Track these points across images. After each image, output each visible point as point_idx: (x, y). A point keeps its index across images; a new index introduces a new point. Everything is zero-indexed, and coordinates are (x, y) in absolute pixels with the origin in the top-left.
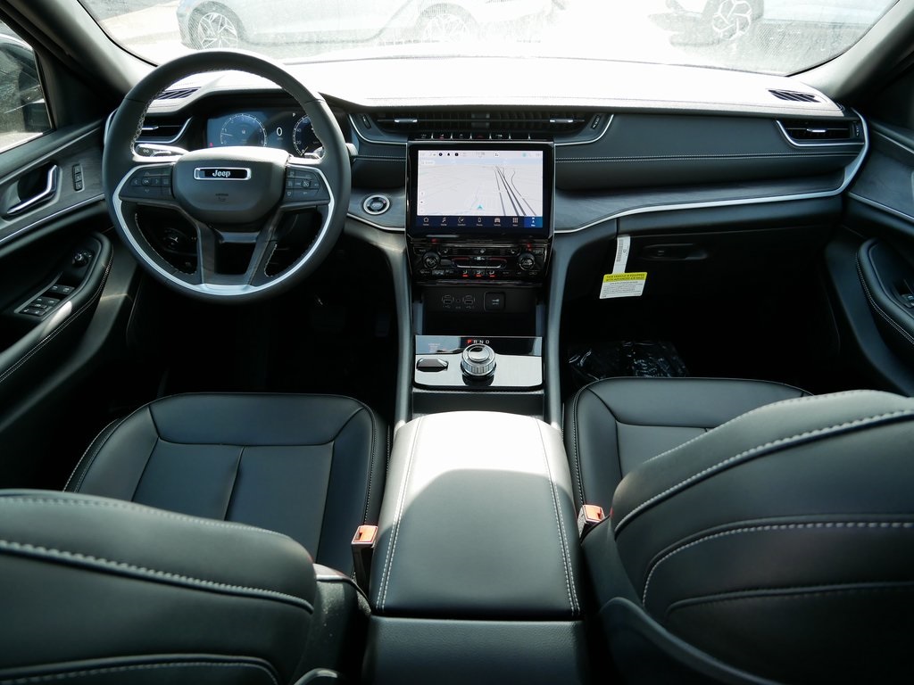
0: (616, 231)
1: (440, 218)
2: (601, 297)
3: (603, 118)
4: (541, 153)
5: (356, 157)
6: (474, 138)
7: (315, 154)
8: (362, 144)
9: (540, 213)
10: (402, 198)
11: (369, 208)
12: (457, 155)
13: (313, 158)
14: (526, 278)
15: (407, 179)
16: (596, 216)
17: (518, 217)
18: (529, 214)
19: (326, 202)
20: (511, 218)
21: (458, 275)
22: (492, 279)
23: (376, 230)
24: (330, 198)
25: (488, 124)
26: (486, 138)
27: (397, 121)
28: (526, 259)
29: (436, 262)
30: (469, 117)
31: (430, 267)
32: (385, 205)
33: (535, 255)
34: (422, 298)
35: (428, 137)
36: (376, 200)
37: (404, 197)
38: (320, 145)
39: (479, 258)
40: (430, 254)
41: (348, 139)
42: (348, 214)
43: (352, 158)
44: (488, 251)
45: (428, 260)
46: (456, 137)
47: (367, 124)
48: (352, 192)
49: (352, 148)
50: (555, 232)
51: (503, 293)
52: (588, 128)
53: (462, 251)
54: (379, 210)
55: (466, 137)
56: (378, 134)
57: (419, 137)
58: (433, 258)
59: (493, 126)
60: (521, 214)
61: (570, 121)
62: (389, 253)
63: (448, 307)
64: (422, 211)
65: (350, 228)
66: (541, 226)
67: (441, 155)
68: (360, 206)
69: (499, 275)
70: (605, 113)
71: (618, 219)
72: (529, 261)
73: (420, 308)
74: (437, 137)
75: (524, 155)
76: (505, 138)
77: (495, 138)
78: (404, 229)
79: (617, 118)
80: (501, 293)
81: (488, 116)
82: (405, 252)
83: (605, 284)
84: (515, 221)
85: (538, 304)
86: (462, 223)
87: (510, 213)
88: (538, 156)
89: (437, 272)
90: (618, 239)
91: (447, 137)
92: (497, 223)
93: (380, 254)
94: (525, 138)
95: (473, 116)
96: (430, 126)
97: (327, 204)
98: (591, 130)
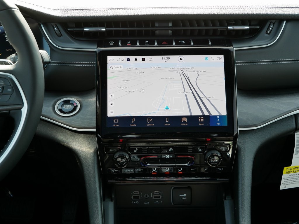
0: (294, 126)
1: (129, 119)
2: (281, 188)
3: (276, 24)
4: (222, 56)
5: (49, 62)
6: (160, 44)
7: (8, 60)
8: (53, 51)
9: (224, 112)
10: (92, 100)
11: (61, 110)
12: (143, 59)
13: (6, 64)
14: (212, 173)
15: (96, 83)
16: (276, 114)
17: (204, 116)
18: (214, 113)
19: (19, 106)
20: (196, 118)
21: (147, 172)
22: (180, 175)
23: (67, 131)
24: (23, 103)
25: (170, 32)
26: (171, 44)
27: (86, 30)
28: (213, 156)
29: (127, 161)
30: (153, 26)
31: (121, 166)
32: (75, 108)
33: (220, 152)
34: (113, 196)
35: (116, 44)
36: (67, 102)
37: (95, 99)
38: (13, 52)
39: (168, 156)
40: (121, 153)
41: (41, 47)
42: (42, 117)
43: (45, 63)
44: (177, 149)
45: (119, 159)
46: (142, 44)
47: (58, 32)
48: (45, 95)
49: (45, 54)
50: (239, 129)
51: (189, 188)
52: (263, 33)
53: (150, 150)
54: (70, 112)
55: (152, 43)
56: (68, 42)
57: (107, 44)
58: (123, 157)
59: (175, 33)
60: (207, 114)
61: (247, 28)
62: (80, 153)
63: (137, 202)
64: (112, 112)
65: (42, 130)
66: (226, 124)
67: (128, 60)
68: (51, 108)
69: (187, 172)
70: (278, 19)
71: (296, 115)
72: (216, 158)
73: (111, 206)
74: (124, 44)
75: (207, 59)
76: (188, 43)
77: (178, 44)
78: (95, 130)
79: (289, 24)
80: (188, 187)
81: (170, 25)
82: (96, 152)
83: (285, 176)
84: (201, 120)
85: (225, 199)
86: (150, 123)
87: (196, 112)
88: (219, 60)
89: (126, 171)
90: (296, 134)
91: (134, 44)
92: (184, 122)
93: (72, 154)
94: (206, 43)
95: (157, 25)
96: (117, 33)
97: (20, 109)
98: (266, 35)
